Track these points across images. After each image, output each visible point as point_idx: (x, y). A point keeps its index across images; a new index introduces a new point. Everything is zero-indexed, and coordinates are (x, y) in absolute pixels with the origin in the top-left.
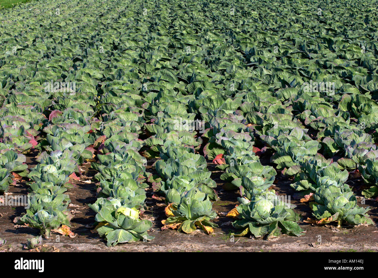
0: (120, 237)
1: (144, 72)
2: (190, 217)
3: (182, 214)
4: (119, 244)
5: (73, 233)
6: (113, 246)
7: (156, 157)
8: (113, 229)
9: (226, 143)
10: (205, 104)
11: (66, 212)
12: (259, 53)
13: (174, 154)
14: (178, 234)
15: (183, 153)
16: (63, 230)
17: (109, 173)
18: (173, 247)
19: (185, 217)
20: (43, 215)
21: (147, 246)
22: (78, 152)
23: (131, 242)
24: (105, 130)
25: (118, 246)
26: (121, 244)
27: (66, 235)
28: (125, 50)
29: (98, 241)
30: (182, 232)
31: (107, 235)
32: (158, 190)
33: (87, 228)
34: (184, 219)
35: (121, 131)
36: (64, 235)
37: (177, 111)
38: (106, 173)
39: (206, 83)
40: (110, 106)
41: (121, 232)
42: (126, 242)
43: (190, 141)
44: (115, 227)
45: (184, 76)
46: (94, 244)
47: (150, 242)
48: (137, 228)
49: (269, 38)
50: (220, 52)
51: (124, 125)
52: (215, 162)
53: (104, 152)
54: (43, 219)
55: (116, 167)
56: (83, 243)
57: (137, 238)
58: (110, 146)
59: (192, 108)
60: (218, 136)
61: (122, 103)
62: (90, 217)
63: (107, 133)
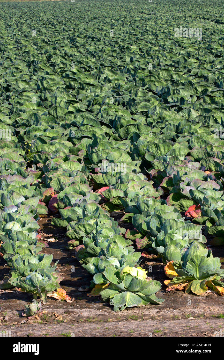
0: (127, 301)
1: (55, 116)
2: (198, 276)
3: (188, 273)
4: (128, 308)
5: (69, 298)
6: (121, 311)
7: (115, 211)
8: (118, 292)
9: (195, 194)
10: (151, 150)
11: (54, 274)
12: (175, 92)
13: (146, 206)
14: (186, 295)
15: (155, 205)
16: (58, 294)
17: (83, 229)
18: (189, 310)
19: (193, 277)
20: (37, 278)
21: (158, 310)
22: (33, 207)
23: (139, 306)
24: (52, 181)
25: (126, 311)
26: (129, 308)
27: (62, 300)
28: (22, 92)
29: (101, 305)
30: (191, 293)
31: (112, 298)
32: (142, 246)
33: (80, 291)
34: (191, 279)
35: (74, 183)
36: (60, 300)
37: (121, 159)
38: (80, 229)
39: (141, 126)
40: (44, 155)
41: (128, 295)
42: (135, 305)
43: (149, 192)
44: (120, 289)
45: (105, 120)
46: (98, 309)
47: (160, 306)
48: (145, 290)
49: (177, 76)
50: (130, 92)
51: (72, 175)
52: (188, 214)
53: (58, 206)
54: (37, 282)
55: (89, 223)
56: (86, 308)
57: (145, 301)
58: (66, 200)
59: (135, 155)
60: (182, 185)
61: (57, 151)
62: (79, 279)
63: (55, 185)
